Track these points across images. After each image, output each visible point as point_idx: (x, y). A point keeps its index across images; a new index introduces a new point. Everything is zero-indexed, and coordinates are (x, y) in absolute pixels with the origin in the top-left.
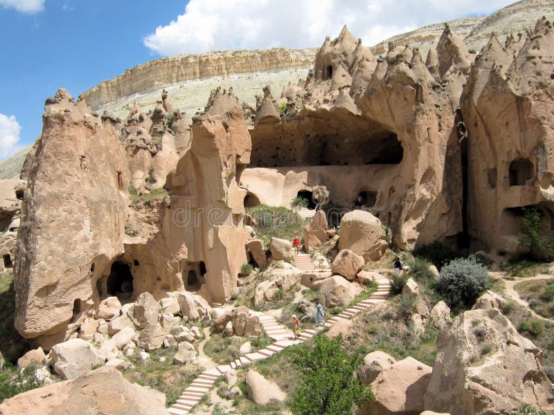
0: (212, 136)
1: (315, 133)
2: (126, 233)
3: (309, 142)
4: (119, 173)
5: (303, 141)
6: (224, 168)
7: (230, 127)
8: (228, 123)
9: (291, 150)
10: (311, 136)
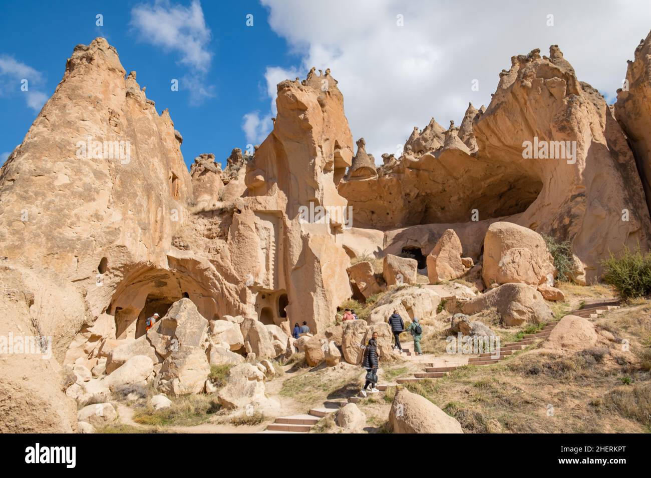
0: (302, 109)
1: (416, 191)
2: (173, 244)
3: (409, 202)
4: (175, 178)
5: (403, 201)
6: (319, 154)
7: (327, 107)
8: (324, 101)
9: (388, 214)
10: (412, 194)
